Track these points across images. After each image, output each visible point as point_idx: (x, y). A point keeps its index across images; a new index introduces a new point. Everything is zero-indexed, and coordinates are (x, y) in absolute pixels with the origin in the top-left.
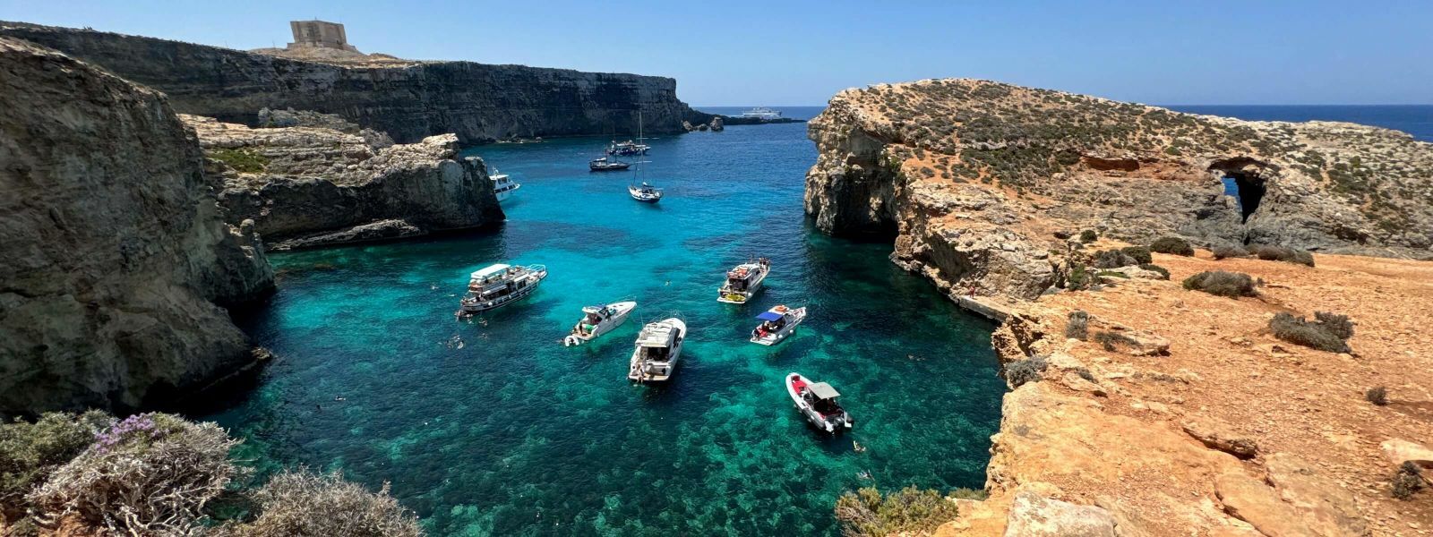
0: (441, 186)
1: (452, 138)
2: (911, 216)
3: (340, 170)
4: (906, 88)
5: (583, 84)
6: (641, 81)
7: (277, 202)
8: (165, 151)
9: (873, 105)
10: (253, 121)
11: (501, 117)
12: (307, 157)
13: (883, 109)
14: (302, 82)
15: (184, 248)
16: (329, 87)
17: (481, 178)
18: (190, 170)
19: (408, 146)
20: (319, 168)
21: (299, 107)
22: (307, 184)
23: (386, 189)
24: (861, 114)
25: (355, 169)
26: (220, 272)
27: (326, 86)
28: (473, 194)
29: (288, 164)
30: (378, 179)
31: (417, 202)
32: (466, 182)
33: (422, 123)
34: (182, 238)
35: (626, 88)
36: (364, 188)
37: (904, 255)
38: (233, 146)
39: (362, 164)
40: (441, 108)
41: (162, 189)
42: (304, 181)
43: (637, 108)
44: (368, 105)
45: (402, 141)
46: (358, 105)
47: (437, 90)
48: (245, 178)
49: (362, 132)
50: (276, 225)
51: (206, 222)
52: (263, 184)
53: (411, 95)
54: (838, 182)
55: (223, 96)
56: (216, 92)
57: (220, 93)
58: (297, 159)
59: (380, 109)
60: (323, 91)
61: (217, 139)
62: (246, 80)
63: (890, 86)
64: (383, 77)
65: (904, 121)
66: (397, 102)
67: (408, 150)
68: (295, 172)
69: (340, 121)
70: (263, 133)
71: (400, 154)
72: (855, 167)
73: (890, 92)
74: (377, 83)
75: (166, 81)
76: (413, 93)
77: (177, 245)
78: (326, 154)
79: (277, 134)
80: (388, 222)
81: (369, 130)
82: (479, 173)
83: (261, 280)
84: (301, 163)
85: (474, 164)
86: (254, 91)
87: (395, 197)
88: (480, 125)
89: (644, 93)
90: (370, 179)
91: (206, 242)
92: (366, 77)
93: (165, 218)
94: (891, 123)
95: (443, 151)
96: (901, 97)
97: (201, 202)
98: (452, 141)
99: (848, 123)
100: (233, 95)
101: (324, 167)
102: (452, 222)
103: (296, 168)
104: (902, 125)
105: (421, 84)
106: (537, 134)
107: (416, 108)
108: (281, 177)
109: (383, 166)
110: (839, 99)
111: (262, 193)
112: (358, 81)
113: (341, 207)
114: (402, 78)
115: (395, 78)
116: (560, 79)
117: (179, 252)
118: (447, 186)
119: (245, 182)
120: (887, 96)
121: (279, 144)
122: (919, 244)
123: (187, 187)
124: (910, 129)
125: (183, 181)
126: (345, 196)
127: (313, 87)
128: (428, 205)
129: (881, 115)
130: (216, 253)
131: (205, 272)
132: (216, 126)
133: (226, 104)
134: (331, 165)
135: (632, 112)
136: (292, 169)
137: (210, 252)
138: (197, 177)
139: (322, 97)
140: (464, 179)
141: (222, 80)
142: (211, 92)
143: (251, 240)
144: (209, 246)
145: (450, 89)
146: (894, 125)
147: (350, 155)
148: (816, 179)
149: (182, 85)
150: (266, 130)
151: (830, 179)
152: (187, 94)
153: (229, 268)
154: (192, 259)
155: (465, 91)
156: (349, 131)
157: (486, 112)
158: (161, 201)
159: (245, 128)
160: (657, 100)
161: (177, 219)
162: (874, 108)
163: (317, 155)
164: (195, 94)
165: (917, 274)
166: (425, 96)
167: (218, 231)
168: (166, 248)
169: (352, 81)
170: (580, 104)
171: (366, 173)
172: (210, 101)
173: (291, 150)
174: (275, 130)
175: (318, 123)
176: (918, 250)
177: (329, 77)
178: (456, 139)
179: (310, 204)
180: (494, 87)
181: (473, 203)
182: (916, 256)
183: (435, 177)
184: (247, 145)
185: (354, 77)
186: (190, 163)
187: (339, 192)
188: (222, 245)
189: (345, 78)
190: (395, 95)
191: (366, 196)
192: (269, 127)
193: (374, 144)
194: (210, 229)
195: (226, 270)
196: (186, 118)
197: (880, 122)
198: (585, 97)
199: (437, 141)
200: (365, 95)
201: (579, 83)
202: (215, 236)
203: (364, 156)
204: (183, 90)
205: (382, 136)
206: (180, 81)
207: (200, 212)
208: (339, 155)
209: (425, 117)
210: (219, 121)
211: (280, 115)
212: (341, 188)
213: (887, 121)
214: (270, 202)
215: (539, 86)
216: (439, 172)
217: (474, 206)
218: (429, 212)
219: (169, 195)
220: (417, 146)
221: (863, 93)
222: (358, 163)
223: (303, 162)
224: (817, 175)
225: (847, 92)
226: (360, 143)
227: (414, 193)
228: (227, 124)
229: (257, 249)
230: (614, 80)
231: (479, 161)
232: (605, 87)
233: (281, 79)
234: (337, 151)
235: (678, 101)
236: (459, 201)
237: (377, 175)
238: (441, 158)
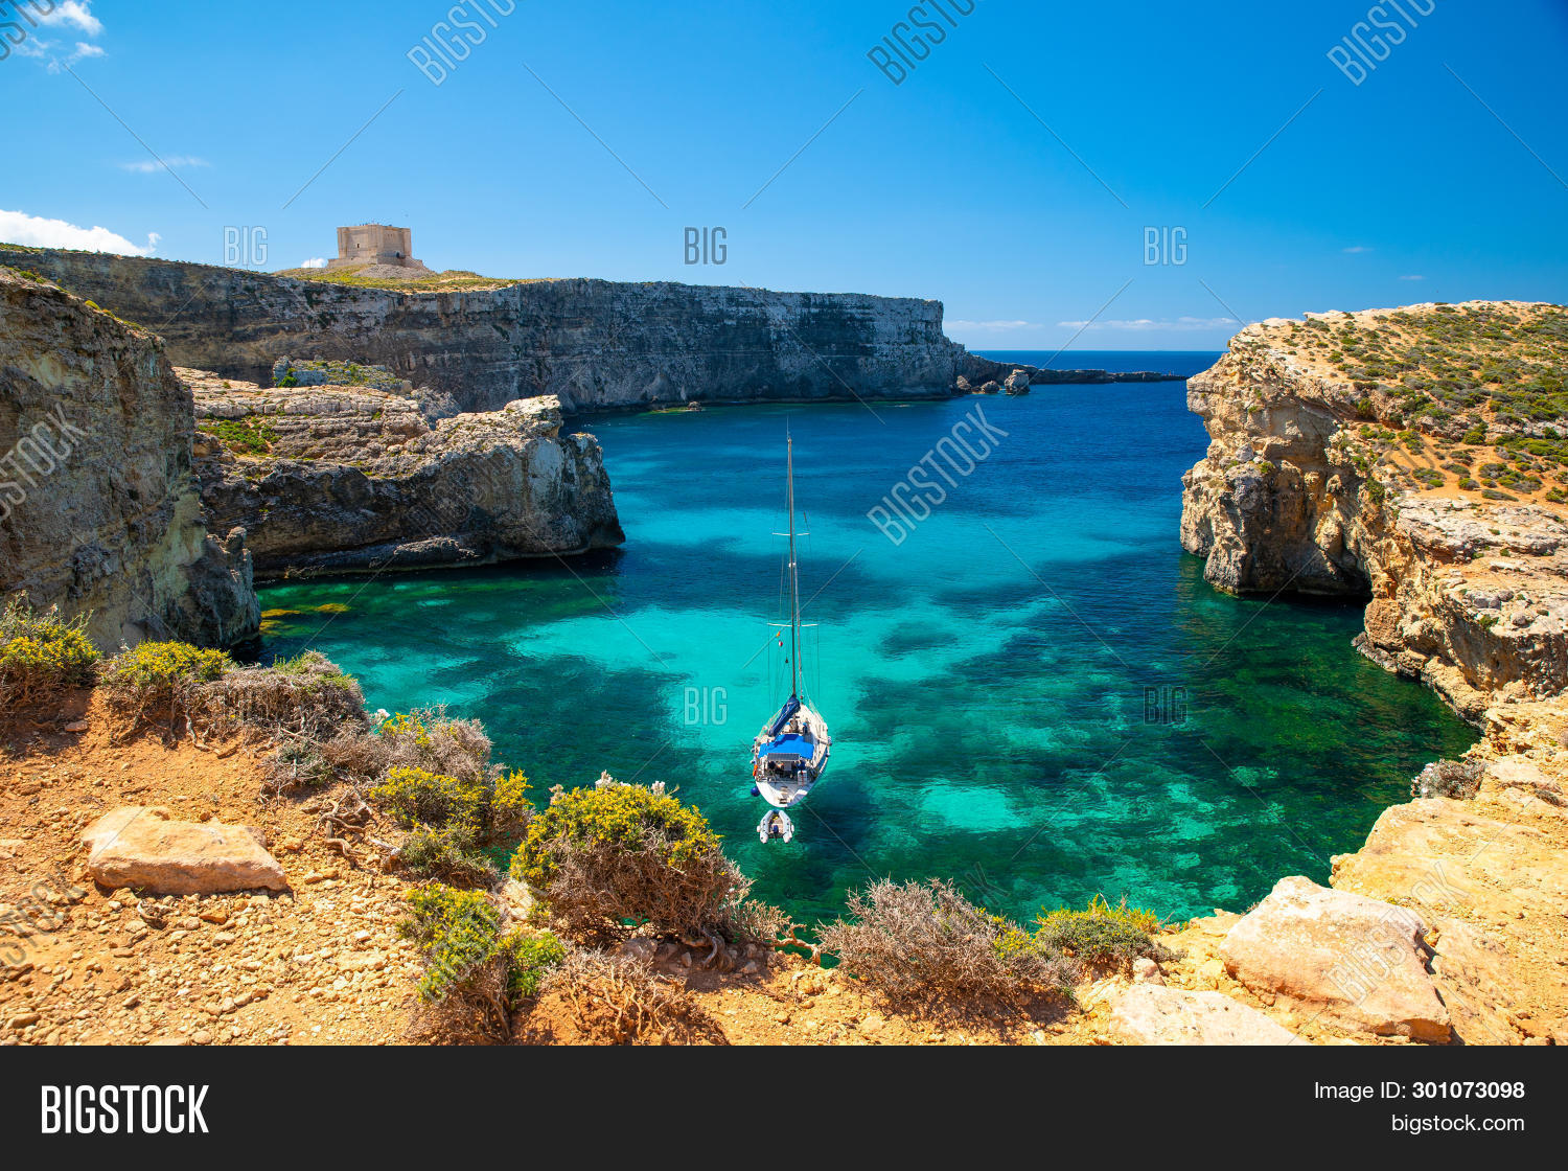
0: (525, 482)
1: (550, 402)
2: (1397, 561)
3: (376, 453)
5: (776, 314)
6: (879, 306)
7: (284, 502)
8: (150, 421)
9: (1315, 350)
10: (263, 376)
11: (634, 367)
12: (332, 433)
13: (1335, 358)
14: (339, 317)
15: (149, 567)
16: (377, 323)
17: (592, 469)
18: (176, 449)
19: (483, 416)
20: (346, 450)
21: (330, 353)
22: (327, 474)
23: (440, 485)
24: (1292, 366)
25: (398, 452)
26: (189, 608)
27: (373, 322)
28: (576, 497)
29: (305, 442)
30: (430, 468)
31: (485, 507)
32: (567, 477)
33: (507, 379)
34: (150, 551)
35: (852, 318)
36: (407, 483)
37: (1384, 640)
38: (235, 417)
39: (409, 443)
40: (540, 353)
41: (137, 477)
42: (323, 470)
43: (868, 352)
44: (430, 349)
45: (473, 406)
46: (416, 350)
47: (537, 324)
48: (243, 464)
49: (414, 393)
50: (275, 540)
51: (184, 528)
52: (266, 473)
53: (496, 334)
54: (1248, 492)
55: (231, 340)
56: (223, 335)
57: (228, 335)
58: (318, 435)
59: (446, 356)
60: (368, 329)
61: (214, 403)
62: (264, 313)
63: (1348, 317)
64: (456, 305)
65: (1377, 381)
66: (473, 345)
67: (480, 421)
68: (314, 456)
69: (385, 376)
70: (276, 394)
71: (468, 429)
72: (1280, 464)
73: (1349, 327)
74: (447, 316)
75: (160, 319)
76: (497, 328)
77: (142, 563)
78: (359, 428)
79: (297, 397)
80: (435, 541)
81: (425, 390)
82: (588, 462)
83: (243, 624)
84: (323, 441)
85: (583, 445)
86: (273, 331)
87: (452, 497)
88: (597, 382)
89: (884, 325)
90: (419, 467)
91: (179, 560)
92: (433, 307)
93: (134, 520)
94: (1350, 383)
95: (536, 424)
96: (1371, 336)
97: (181, 497)
98: (551, 407)
99: (1267, 381)
100: (244, 338)
101: (354, 448)
102: (536, 543)
103: (315, 449)
104: (1374, 388)
105: (513, 315)
106: (690, 399)
107: (500, 354)
108: (290, 462)
109: (440, 447)
110: (1249, 339)
111: (264, 487)
112: (421, 313)
113: (370, 513)
114: (485, 307)
115: (476, 307)
116: (738, 305)
117: (144, 573)
118: (535, 483)
119: (242, 469)
121: (297, 412)
122: (1414, 619)
123: (169, 475)
125: (164, 465)
126: (378, 496)
127: (354, 325)
128: (504, 513)
129: (1331, 369)
130: (188, 577)
131: (170, 606)
132: (215, 384)
133: (233, 351)
134: (364, 444)
135: (861, 360)
136: (309, 451)
137: (181, 576)
138: (183, 461)
139: (364, 340)
140: (565, 471)
141: (233, 316)
142: (215, 335)
143: (239, 560)
144: (182, 566)
145: (557, 322)
146: (1359, 386)
147: (392, 430)
148: (1205, 486)
149: (180, 325)
150: (283, 390)
151: (1231, 486)
152: (185, 337)
153: (201, 601)
154: (157, 585)
155: (580, 325)
156: (397, 390)
157: (610, 360)
158: (134, 495)
159: (254, 387)
160: (908, 338)
161: (148, 523)
162: (1318, 356)
163: (347, 430)
164: (195, 338)
165: (1411, 679)
166: (517, 333)
167: (197, 545)
168: (128, 565)
169: (411, 313)
170: (770, 347)
171: (413, 457)
172: (212, 347)
173: (311, 421)
174: (295, 390)
175: (354, 379)
176: (1412, 629)
177: (381, 308)
178: (558, 404)
179: (326, 506)
180: (626, 319)
181: (573, 511)
182: (1409, 642)
183: (517, 467)
184: (252, 413)
185: (415, 308)
186: (177, 438)
187: (371, 488)
188: (198, 566)
189: (402, 309)
190: (470, 333)
191: (409, 496)
192: (285, 386)
193: (430, 412)
194: (186, 540)
195: (198, 604)
196: (180, 372)
197: (1330, 382)
198: (779, 333)
199: (530, 406)
200: (426, 335)
201: (771, 311)
202: (190, 552)
203: (413, 431)
204: (182, 332)
205: (446, 400)
206: (178, 319)
207: (178, 515)
208: (378, 430)
209: (512, 369)
210: (221, 377)
211: (304, 367)
212: (373, 481)
213: (1343, 379)
214: (272, 502)
215: (701, 319)
216: (525, 459)
217: (575, 517)
218: (502, 525)
219: (145, 486)
220: (496, 416)
221: (1295, 329)
222: (403, 443)
223: (327, 439)
224: (1207, 478)
225: (1265, 328)
226: (410, 411)
227: (482, 495)
228: (231, 382)
229: (244, 575)
230: (833, 305)
231: (590, 442)
232: (815, 315)
233: (313, 313)
234: (374, 422)
235: (946, 341)
236: (553, 509)
237: (429, 461)
238: (529, 436)
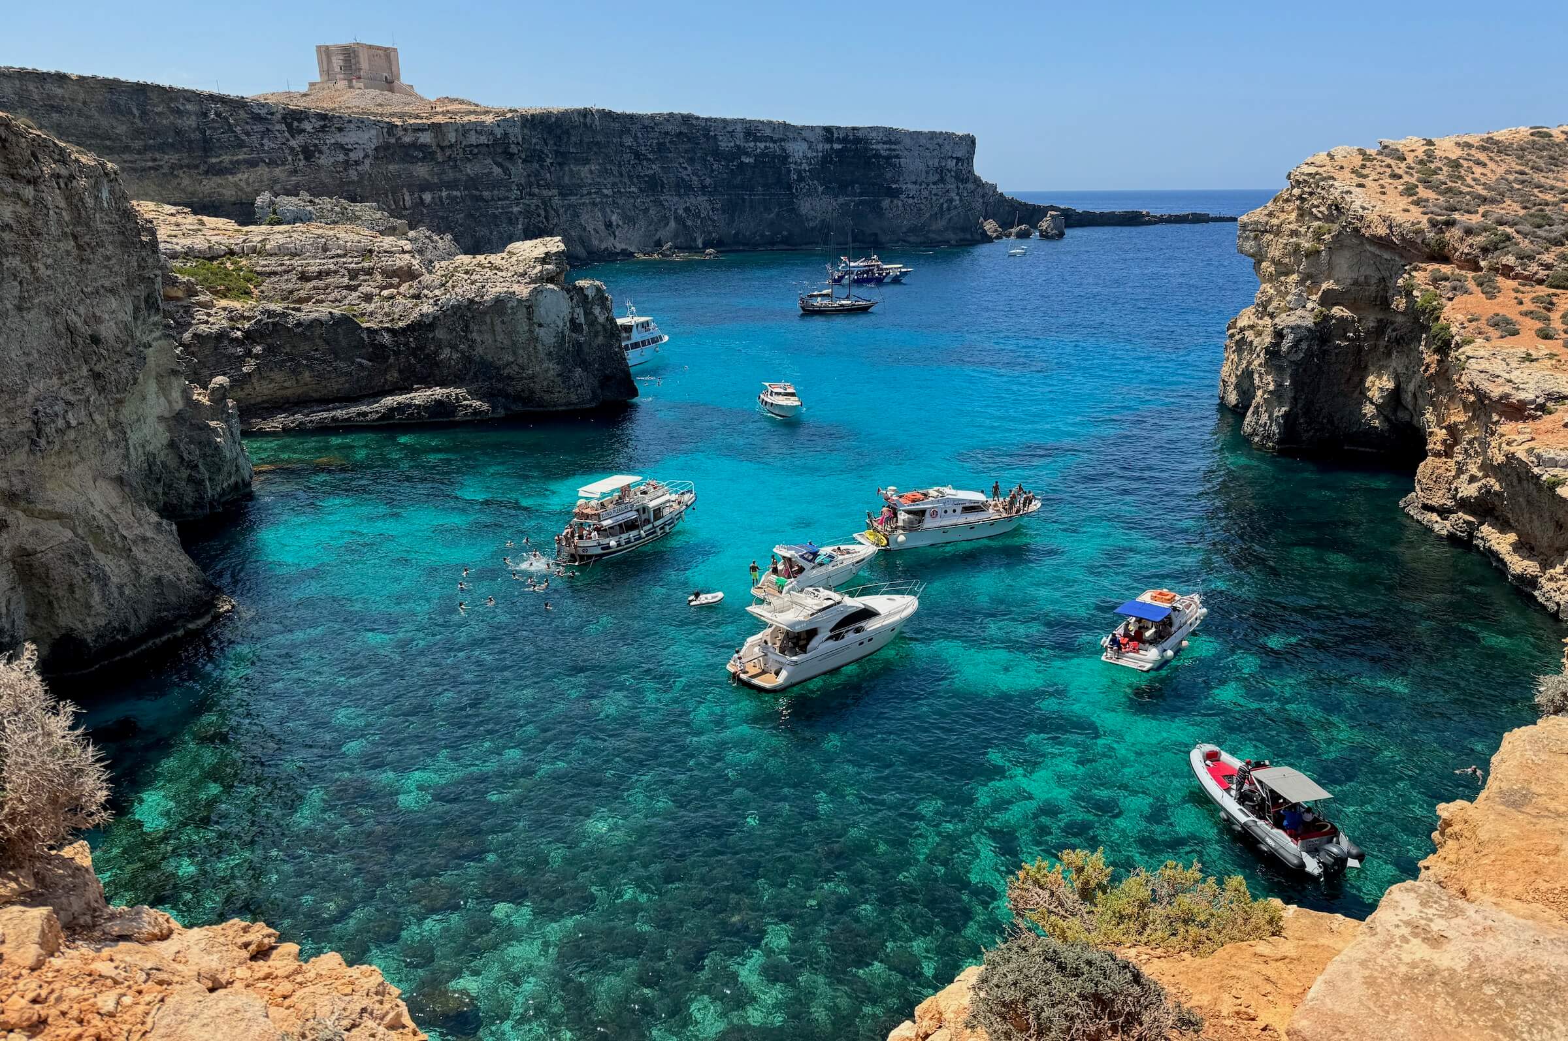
0: (531, 331)
1: (554, 244)
2: (1458, 416)
3: (368, 298)
4: (1469, 146)
5: (797, 149)
6: (908, 142)
7: (270, 350)
8: (108, 258)
9: (1386, 181)
10: (245, 214)
11: (646, 211)
12: (320, 275)
13: (1410, 190)
14: (324, 148)
15: (122, 418)
16: (366, 156)
17: (601, 319)
18: (141, 290)
19: (480, 258)
20: (336, 294)
21: (318, 191)
22: (316, 320)
23: (440, 334)
24: (1358, 201)
25: (392, 297)
26: (172, 463)
27: (362, 155)
28: (586, 349)
29: (290, 286)
30: (427, 315)
31: (489, 357)
32: (575, 326)
33: (512, 221)
34: (120, 402)
35: (877, 155)
36: (404, 331)
37: (1435, 501)
38: (210, 256)
39: (404, 288)
40: (545, 193)
41: (98, 320)
42: (313, 316)
43: (894, 194)
44: (425, 187)
45: (473, 250)
46: (410, 187)
47: (541, 160)
48: (224, 309)
49: (412, 234)
50: (262, 389)
51: (159, 377)
52: (249, 319)
53: (497, 170)
54: (1297, 343)
55: (207, 173)
56: (197, 167)
57: (203, 168)
58: (304, 277)
59: (444, 194)
60: (357, 163)
61: (188, 242)
62: (241, 145)
63: (1430, 143)
64: (452, 137)
65: (1456, 216)
66: (473, 182)
67: (479, 265)
68: (301, 301)
69: (378, 215)
70: (256, 233)
71: (467, 272)
72: (1336, 311)
73: (1430, 156)
74: (442, 148)
75: (127, 149)
76: (499, 165)
77: (112, 414)
78: (349, 271)
79: (278, 236)
80: (439, 392)
81: (423, 231)
82: (597, 310)
83: (233, 479)
84: (310, 285)
85: (591, 293)
86: (253, 164)
87: (454, 347)
88: (609, 225)
89: (911, 164)
90: (414, 316)
91: (157, 411)
92: (426, 138)
93: (98, 368)
94: (1424, 219)
95: (539, 268)
96: (1455, 164)
97: (154, 344)
98: (554, 250)
99: (1329, 219)
100: (221, 171)
101: (345, 292)
102: (546, 397)
103: (302, 294)
104: (1450, 223)
105: (514, 149)
106: (706, 245)
107: (502, 192)
108: (277, 307)
109: (437, 292)
110: (1312, 170)
111: (248, 334)
112: (414, 145)
113: (365, 362)
114: (483, 139)
115: (473, 139)
116: (756, 139)
117: (115, 425)
118: (541, 332)
119: (224, 314)
120: (1421, 162)
121: (280, 252)
122: (1473, 479)
123: (136, 319)
124: (1469, 232)
125: (130, 308)
126: (373, 344)
127: (341, 157)
128: (508, 364)
129: (1404, 202)
130: (170, 430)
131: (151, 459)
132: (191, 220)
133: (209, 186)
134: (355, 288)
135: (886, 203)
136: (295, 295)
137: (161, 428)
138: (151, 303)
139: (353, 174)
140: (572, 321)
141: (207, 146)
142: (188, 166)
143: (223, 412)
144: (161, 418)
145: (563, 158)
146: (1433, 224)
147: (388, 273)
148: (1250, 335)
149: (149, 155)
150: (263, 228)
151: (1279, 335)
152: (156, 169)
153: (185, 455)
154: (134, 438)
155: (586, 161)
156: (392, 231)
157: (621, 202)
158: (95, 340)
159: (231, 225)
160: (936, 177)
161: (116, 370)
162: (1389, 190)
163: (336, 272)
164: (166, 170)
165: (1462, 543)
166: (518, 170)
167: (176, 394)
168: (97, 417)
169: (403, 146)
170: (790, 188)
171: (409, 303)
172: (186, 182)
173: (297, 262)
174: (276, 228)
175: (346, 218)
176: (1469, 490)
177: (368, 139)
178: (562, 247)
179: (317, 355)
180: (637, 155)
181: (584, 364)
182: (1464, 504)
183: (522, 314)
184: (232, 253)
185: (407, 139)
186: (143, 279)
187: (365, 336)
188: (179, 417)
189: (393, 141)
190: (469, 169)
191: (407, 344)
192: (270, 224)
193: (429, 255)
194: (164, 390)
195: (183, 459)
196: (146, 208)
197: (1399, 217)
198: (799, 172)
199: (530, 250)
200: (421, 171)
201: (791, 147)
202: (170, 402)
203: (409, 274)
204: (150, 164)
205: (444, 242)
206: (147, 148)
207: (151, 361)
208: (369, 272)
209: (515, 209)
210: (195, 213)
211: (288, 204)
212: (367, 329)
213: (1416, 213)
214: (258, 349)
215: (717, 154)
216: (529, 306)
217: (585, 369)
218: (509, 377)
219: (108, 330)
220: (496, 259)
221: (1366, 157)
222: (398, 286)
223: (314, 283)
224: (1252, 327)
225: (1331, 157)
226: (404, 252)
227: (485, 343)
228: (205, 219)
229: (230, 428)
230: (857, 140)
231: (598, 289)
232: (838, 151)
233: (293, 143)
234: (366, 265)
235: (977, 181)
236: (561, 360)
237: (427, 308)
238: (533, 281)
